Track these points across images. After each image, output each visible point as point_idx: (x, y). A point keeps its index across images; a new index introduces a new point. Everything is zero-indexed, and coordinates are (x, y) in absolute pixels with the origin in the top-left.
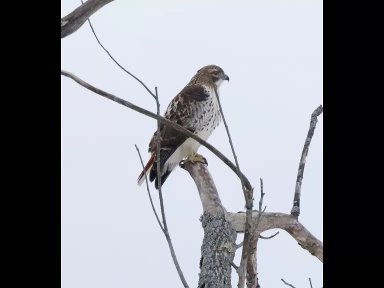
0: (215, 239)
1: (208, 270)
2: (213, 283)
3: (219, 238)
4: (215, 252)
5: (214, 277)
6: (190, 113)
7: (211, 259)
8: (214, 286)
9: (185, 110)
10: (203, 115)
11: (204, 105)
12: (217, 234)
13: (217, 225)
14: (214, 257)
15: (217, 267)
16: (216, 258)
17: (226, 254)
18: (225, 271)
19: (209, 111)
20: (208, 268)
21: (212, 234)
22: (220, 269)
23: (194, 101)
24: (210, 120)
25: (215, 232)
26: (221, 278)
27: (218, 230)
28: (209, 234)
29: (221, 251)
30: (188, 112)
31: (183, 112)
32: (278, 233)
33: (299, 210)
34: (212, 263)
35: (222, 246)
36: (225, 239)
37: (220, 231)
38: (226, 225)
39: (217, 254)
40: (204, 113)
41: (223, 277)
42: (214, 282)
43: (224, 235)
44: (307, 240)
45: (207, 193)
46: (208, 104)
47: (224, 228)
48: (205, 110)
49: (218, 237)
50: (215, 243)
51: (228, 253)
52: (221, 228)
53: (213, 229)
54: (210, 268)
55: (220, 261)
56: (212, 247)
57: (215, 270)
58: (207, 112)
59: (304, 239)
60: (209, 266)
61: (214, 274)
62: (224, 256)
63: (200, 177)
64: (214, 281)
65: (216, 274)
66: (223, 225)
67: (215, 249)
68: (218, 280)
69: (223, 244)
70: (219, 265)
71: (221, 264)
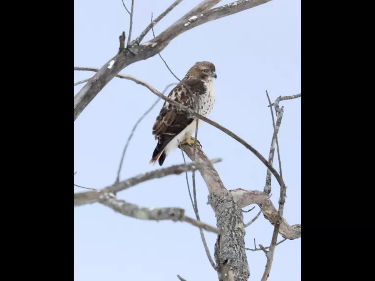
0: (230, 220)
1: (228, 247)
2: (234, 260)
3: (233, 218)
4: (231, 231)
5: (234, 254)
6: (192, 103)
7: (230, 237)
8: (236, 262)
9: (188, 100)
10: (203, 105)
11: (204, 97)
12: (231, 215)
13: (229, 207)
14: (231, 236)
15: (236, 245)
16: (234, 237)
17: (240, 233)
18: (242, 249)
19: (208, 101)
20: (228, 245)
21: (226, 215)
22: (239, 247)
23: (196, 93)
24: (208, 109)
25: (228, 212)
26: (240, 255)
27: (230, 212)
28: (222, 214)
29: (237, 231)
30: (191, 102)
31: (186, 102)
32: (254, 207)
33: (270, 188)
34: (231, 241)
35: (236, 226)
36: (237, 220)
37: (233, 212)
38: (236, 207)
39: (234, 233)
40: (205, 103)
41: (242, 254)
42: (236, 259)
43: (237, 217)
44: (272, 213)
45: (211, 175)
46: (207, 96)
47: (235, 210)
48: (205, 101)
49: (231, 217)
50: (230, 224)
51: (242, 232)
52: (232, 209)
53: (226, 210)
54: (230, 245)
55: (237, 240)
56: (228, 227)
57: (234, 248)
58: (206, 102)
59: (270, 212)
60: (229, 244)
61: (234, 252)
62: (239, 235)
63: (200, 159)
64: (236, 257)
65: (236, 251)
66: (234, 207)
67: (231, 229)
68: (238, 257)
69: (237, 224)
70: (237, 243)
71: (238, 243)
